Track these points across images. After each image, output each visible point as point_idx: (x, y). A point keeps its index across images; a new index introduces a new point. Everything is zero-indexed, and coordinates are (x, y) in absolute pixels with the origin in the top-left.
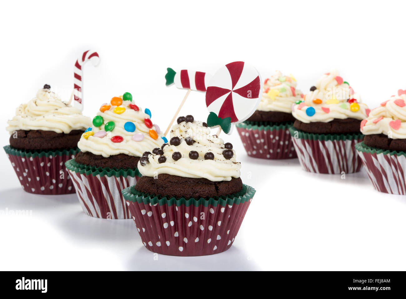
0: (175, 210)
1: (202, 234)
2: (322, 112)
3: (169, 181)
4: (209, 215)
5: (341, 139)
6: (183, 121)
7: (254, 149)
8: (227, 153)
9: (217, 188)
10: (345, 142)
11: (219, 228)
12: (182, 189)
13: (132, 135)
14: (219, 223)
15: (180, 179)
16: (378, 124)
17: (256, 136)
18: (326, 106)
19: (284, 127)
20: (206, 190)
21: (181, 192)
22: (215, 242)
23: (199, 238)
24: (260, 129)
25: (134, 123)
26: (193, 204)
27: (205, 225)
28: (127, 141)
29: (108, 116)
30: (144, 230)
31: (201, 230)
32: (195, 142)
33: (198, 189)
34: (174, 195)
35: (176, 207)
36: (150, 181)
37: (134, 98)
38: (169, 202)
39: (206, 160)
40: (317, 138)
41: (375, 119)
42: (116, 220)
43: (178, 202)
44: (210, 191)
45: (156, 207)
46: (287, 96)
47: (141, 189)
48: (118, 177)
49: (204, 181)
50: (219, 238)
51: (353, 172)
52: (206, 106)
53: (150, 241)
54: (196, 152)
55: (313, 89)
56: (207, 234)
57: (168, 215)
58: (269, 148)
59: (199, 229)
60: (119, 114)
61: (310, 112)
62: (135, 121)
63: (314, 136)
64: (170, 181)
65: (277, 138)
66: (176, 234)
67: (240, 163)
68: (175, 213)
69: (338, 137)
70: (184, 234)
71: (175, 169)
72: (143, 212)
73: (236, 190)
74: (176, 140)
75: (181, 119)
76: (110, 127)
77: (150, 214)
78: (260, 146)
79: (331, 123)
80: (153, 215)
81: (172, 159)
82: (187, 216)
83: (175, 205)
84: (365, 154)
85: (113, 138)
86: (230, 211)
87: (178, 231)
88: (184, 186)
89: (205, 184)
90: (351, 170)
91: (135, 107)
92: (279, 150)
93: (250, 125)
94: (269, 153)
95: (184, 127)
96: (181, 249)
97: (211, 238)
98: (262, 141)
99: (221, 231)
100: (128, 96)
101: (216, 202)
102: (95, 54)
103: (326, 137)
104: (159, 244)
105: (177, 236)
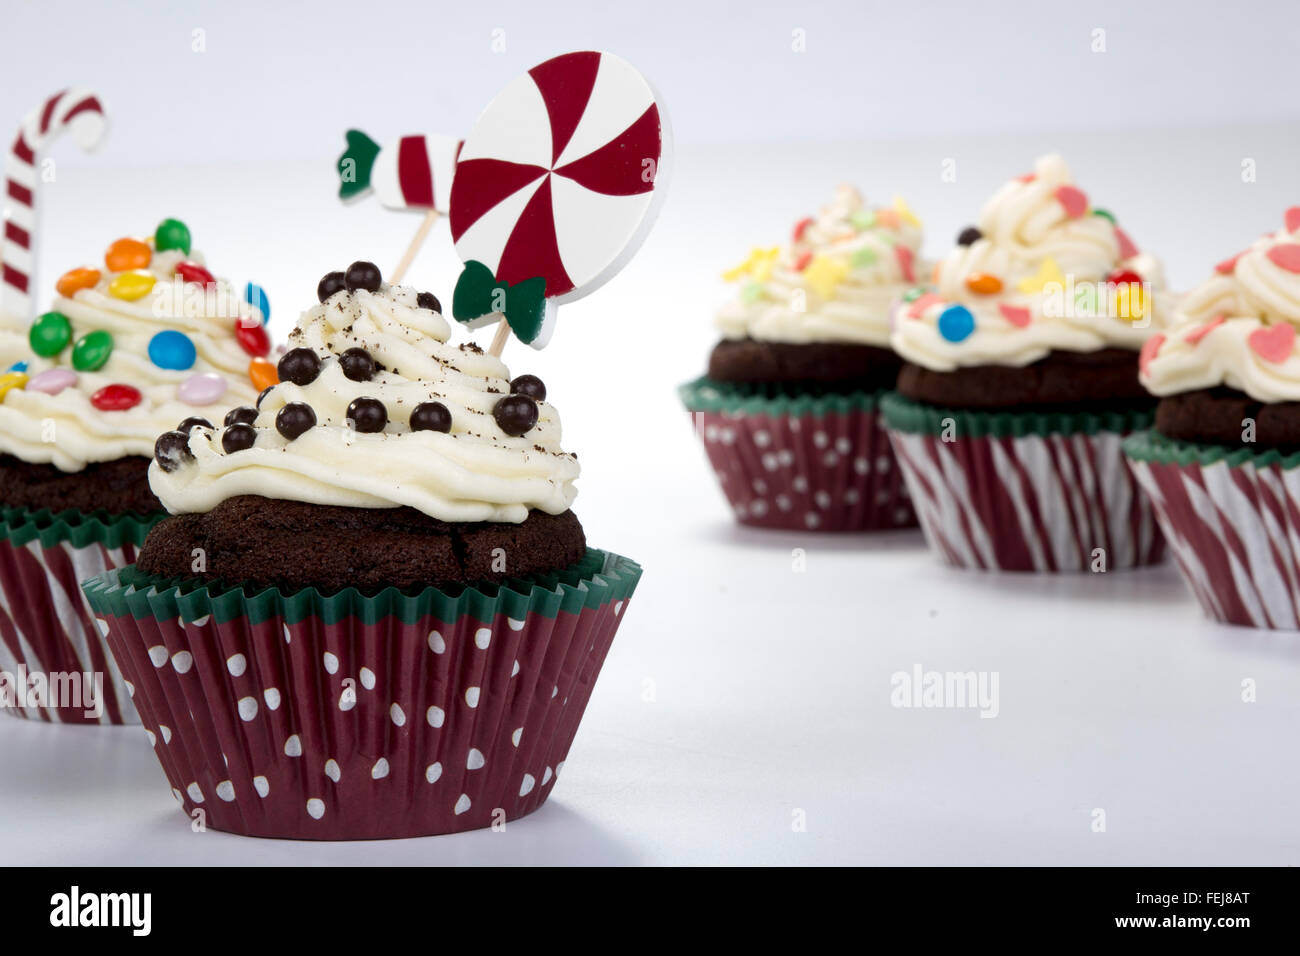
0: (282, 645)
1: (400, 741)
2: (1001, 322)
3: (259, 525)
4: (424, 661)
5: (1079, 428)
6: (339, 288)
7: (755, 496)
8: (510, 409)
9: (460, 551)
10: (1095, 441)
11: (472, 718)
12: (312, 554)
13: (178, 383)
14: (473, 696)
15: (307, 511)
16: (1204, 343)
17: (762, 439)
18: (1017, 301)
19: (867, 402)
20: (415, 553)
21: (307, 565)
22: (458, 779)
23: (388, 761)
24: (774, 409)
25: (192, 336)
26: (356, 614)
27: (408, 703)
28: (157, 405)
29: (90, 310)
30: (166, 733)
31: (394, 727)
32: (384, 368)
33: (376, 550)
34: (278, 580)
35: (285, 627)
36: (190, 527)
37: (196, 244)
38: (254, 604)
39: (414, 430)
40: (984, 429)
41: (1193, 326)
42: (118, 729)
43: (291, 603)
44: (427, 562)
45: (207, 631)
46: (879, 280)
47: (153, 562)
48: (113, 547)
49: (406, 520)
50: (475, 760)
51: (1137, 563)
52: (451, 238)
53: (193, 781)
54: (377, 404)
55: (969, 237)
56: (423, 743)
57: (253, 666)
58: (814, 486)
59: (385, 720)
60: (132, 299)
61: (955, 325)
62: (195, 330)
63: (972, 421)
64: (264, 525)
65: (843, 445)
66: (294, 747)
67: (574, 455)
68: (282, 649)
69: (1066, 421)
70: (325, 743)
71: (289, 472)
72: (157, 656)
73: (546, 560)
74: (302, 360)
75: (332, 284)
76: (91, 354)
77: (181, 663)
78: (778, 482)
79: (1038, 367)
80: (193, 669)
81: (277, 432)
82: (332, 663)
83: (279, 623)
84: (1158, 471)
85: (99, 392)
86: (515, 646)
87: (298, 733)
88: (318, 540)
89: (411, 532)
90: (1125, 555)
91: (198, 275)
92: (853, 497)
93: (735, 400)
94: (816, 508)
95: (341, 309)
96: (316, 808)
97: (438, 759)
98: (786, 458)
99: (485, 729)
100: (175, 234)
101: (452, 604)
102: (91, 105)
103: (1017, 422)
104: (227, 791)
105: (298, 752)
